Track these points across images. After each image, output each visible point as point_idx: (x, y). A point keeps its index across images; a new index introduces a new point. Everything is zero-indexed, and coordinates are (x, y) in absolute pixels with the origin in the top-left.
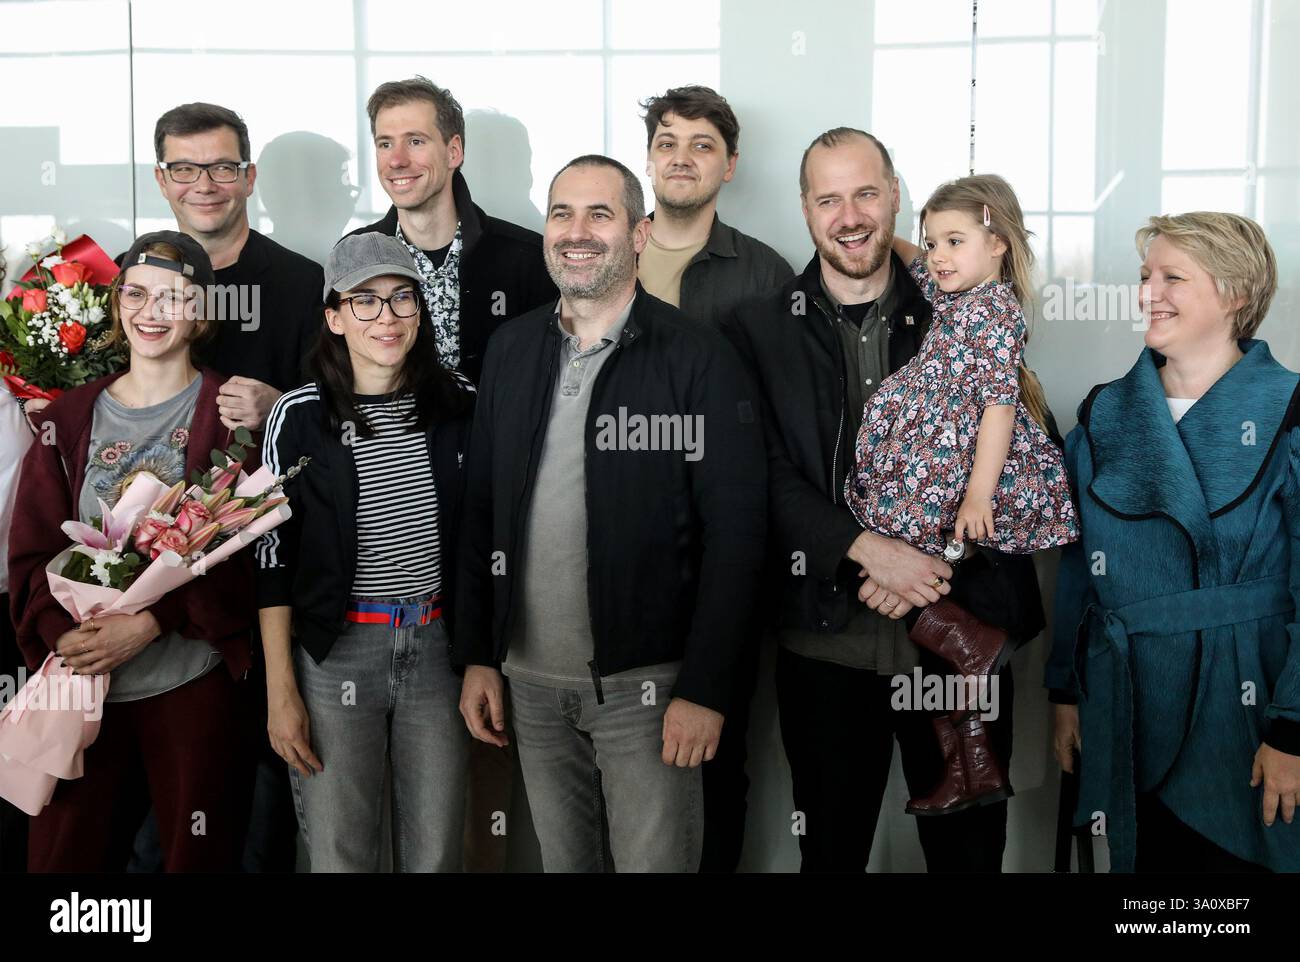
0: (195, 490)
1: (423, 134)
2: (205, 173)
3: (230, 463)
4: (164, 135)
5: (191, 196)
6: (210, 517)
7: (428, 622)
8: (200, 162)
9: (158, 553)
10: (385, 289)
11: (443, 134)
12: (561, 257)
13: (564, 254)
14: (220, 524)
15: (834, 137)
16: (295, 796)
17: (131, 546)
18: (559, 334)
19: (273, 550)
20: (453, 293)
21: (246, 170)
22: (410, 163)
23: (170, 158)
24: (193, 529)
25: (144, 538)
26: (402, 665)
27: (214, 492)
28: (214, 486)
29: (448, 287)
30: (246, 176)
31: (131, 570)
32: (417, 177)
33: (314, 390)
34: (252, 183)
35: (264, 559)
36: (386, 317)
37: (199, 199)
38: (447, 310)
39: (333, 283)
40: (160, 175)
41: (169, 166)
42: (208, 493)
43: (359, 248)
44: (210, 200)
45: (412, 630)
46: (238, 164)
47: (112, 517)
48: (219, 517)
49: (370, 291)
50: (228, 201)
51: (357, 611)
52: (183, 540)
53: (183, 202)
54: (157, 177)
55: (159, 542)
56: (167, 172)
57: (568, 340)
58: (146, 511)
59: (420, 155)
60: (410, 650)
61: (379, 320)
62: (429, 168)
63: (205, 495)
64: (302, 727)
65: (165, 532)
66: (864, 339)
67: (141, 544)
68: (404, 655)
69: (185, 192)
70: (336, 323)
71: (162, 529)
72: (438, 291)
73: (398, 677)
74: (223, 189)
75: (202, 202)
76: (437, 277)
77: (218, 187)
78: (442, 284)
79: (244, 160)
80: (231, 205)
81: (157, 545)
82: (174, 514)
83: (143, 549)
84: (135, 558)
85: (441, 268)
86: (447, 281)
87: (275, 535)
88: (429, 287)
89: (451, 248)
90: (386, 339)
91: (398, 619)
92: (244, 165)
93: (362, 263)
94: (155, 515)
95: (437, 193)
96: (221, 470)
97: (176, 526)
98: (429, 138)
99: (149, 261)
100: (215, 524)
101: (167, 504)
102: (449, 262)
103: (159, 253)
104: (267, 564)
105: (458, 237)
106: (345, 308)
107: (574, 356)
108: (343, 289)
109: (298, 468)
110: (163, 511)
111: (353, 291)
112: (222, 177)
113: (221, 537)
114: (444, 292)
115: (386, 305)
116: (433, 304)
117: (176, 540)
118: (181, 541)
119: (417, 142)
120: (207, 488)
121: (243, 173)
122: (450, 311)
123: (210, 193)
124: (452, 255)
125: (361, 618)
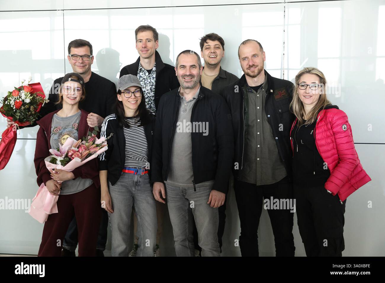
0: (84, 142)
1: (150, 39)
2: (81, 58)
3: (93, 135)
4: (71, 47)
5: (77, 64)
6: (87, 149)
7: (143, 174)
8: (80, 55)
9: (73, 158)
10: (133, 89)
11: (155, 40)
12: (183, 79)
13: (184, 78)
14: (90, 151)
15: (246, 42)
16: (109, 218)
17: (67, 156)
18: (180, 97)
19: (104, 156)
20: (153, 81)
21: (92, 57)
22: (147, 46)
23: (72, 53)
24: (82, 152)
25: (70, 154)
26: (136, 185)
27: (89, 143)
28: (89, 141)
29: (152, 79)
30: (91, 59)
31: (66, 161)
32: (148, 50)
33: (114, 116)
34: (93, 61)
35: (101, 158)
36: (133, 97)
37: (79, 65)
38: (151, 85)
39: (119, 88)
40: (69, 57)
41: (72, 56)
42: (87, 143)
43: (126, 79)
44: (82, 65)
45: (139, 176)
46: (90, 56)
47: (62, 149)
48: (89, 149)
49: (129, 90)
50: (86, 66)
51: (126, 169)
52: (80, 155)
53: (75, 65)
54: (68, 58)
55: (74, 155)
56: (71, 57)
57: (182, 98)
58: (71, 147)
59: (150, 45)
60: (138, 181)
61: (131, 98)
62: (151, 48)
63: (86, 143)
64: (109, 202)
65: (75, 153)
66: (258, 95)
67: (69, 156)
68: (137, 182)
69: (76, 63)
70: (120, 98)
71: (75, 152)
72: (149, 81)
73: (135, 188)
74: (85, 62)
75: (80, 65)
76: (149, 77)
77: (84, 62)
78: (150, 79)
79: (91, 55)
80: (87, 66)
81: (73, 156)
82: (78, 148)
83: (70, 157)
84: (67, 159)
85: (150, 75)
86: (152, 78)
87: (104, 152)
88: (147, 79)
89: (153, 69)
90: (133, 102)
91: (136, 172)
92: (91, 56)
93: (127, 83)
94: (73, 148)
95: (152, 55)
96: (91, 137)
97: (78, 151)
98: (152, 40)
99: (72, 80)
100: (88, 151)
101: (76, 145)
102: (152, 73)
103: (74, 78)
104: (102, 159)
105: (155, 66)
106: (122, 94)
107: (185, 102)
108: (122, 90)
109: (110, 136)
110: (75, 147)
111: (125, 90)
112: (85, 59)
113: (90, 155)
114: (151, 81)
115: (133, 94)
116: (148, 83)
117: (78, 155)
118: (79, 155)
119: (149, 41)
120: (87, 141)
121: (91, 58)
122: (152, 86)
123: (82, 63)
124: (153, 71)
125: (127, 171)
